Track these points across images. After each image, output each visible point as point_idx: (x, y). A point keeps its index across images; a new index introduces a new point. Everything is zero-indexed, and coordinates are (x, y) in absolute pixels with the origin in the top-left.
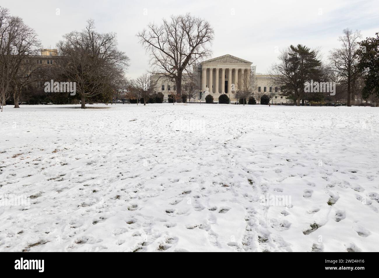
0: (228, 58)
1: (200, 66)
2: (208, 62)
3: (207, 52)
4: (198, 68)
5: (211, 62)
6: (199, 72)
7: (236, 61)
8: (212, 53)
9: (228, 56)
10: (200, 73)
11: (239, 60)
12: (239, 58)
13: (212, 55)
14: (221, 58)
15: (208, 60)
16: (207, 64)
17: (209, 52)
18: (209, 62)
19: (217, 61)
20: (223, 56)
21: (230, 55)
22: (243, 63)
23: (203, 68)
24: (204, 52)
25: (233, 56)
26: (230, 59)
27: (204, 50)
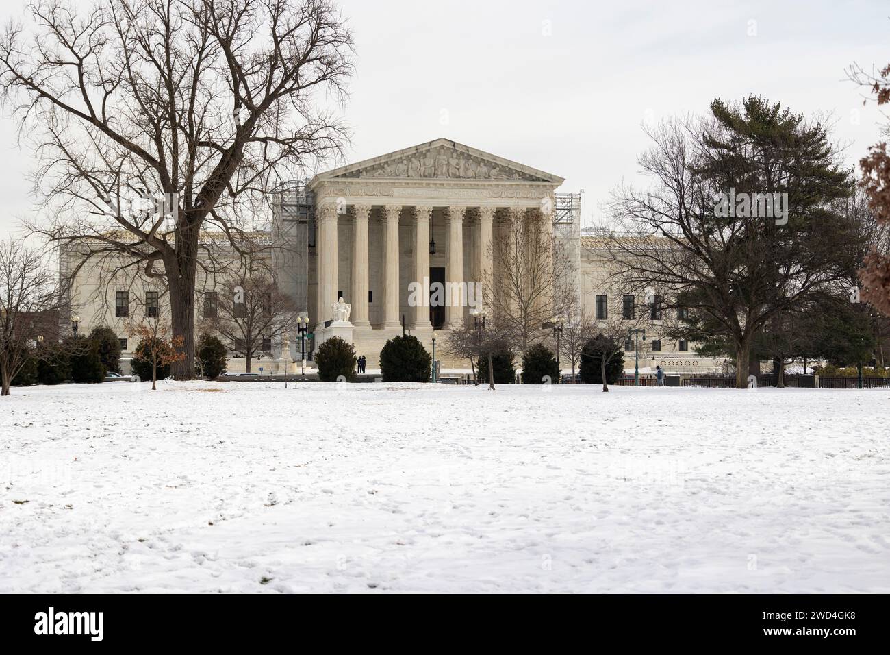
0: (443, 158)
1: (307, 197)
2: (344, 176)
3: (322, 133)
4: (299, 206)
5: (358, 174)
6: (303, 226)
7: (485, 169)
8: (347, 139)
9: (442, 147)
10: (305, 229)
11: (495, 166)
12: (495, 157)
13: (347, 149)
14: (409, 159)
15: (346, 168)
16: (341, 186)
17: (333, 133)
18: (352, 175)
19: (388, 169)
20: (417, 148)
21: (454, 144)
22: (517, 181)
23: (320, 206)
24: (308, 131)
25: (467, 148)
26: (453, 162)
27: (306, 122)
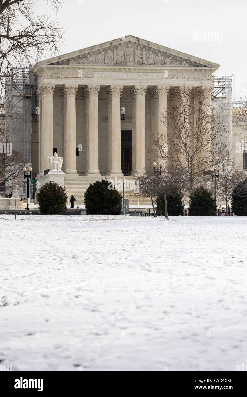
0: (131, 50)
1: (30, 79)
2: (58, 63)
3: (42, 32)
4: (25, 86)
5: (68, 62)
6: (27, 100)
7: (161, 58)
8: (60, 36)
9: (130, 42)
10: (29, 102)
11: (168, 55)
12: (169, 49)
13: (59, 43)
14: (105, 50)
15: (59, 57)
16: (56, 71)
17: (49, 32)
18: (63, 62)
19: (90, 58)
20: (111, 42)
21: (139, 40)
22: (185, 67)
23: (40, 85)
24: (31, 30)
25: (149, 43)
26: (138, 53)
27: (29, 24)
